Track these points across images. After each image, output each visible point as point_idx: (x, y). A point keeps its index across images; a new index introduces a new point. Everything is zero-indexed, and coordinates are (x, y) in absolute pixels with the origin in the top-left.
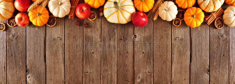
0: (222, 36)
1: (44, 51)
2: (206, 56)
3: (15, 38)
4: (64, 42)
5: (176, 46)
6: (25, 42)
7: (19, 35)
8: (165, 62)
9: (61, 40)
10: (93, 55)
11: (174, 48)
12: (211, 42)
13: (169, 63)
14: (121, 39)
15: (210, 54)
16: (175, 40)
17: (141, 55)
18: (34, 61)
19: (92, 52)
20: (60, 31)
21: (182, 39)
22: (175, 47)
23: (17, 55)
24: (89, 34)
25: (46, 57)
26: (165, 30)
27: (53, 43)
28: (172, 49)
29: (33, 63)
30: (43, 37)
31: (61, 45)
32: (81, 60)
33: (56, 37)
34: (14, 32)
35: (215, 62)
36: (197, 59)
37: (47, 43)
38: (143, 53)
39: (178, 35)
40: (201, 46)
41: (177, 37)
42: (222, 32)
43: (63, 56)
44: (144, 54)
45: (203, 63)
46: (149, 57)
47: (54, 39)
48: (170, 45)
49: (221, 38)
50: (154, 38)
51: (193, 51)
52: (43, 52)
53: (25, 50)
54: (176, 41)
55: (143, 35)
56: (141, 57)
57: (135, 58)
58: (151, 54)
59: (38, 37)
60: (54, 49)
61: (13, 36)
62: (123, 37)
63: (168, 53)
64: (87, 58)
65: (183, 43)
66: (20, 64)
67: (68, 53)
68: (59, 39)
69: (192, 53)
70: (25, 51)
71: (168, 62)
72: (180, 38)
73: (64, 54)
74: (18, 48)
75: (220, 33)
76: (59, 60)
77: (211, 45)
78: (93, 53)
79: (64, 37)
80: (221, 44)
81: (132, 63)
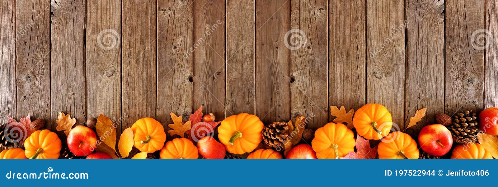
0: (28, 78)
1: (408, 51)
2: (57, 40)
3: (468, 78)
4: (368, 69)
5: (112, 60)
6: (447, 69)
7: (459, 82)
8: (134, 30)
9: (374, 73)
10: (310, 44)
11: (117, 56)
12: (49, 67)
13: (126, 27)
14: (218, 74)
15: (49, 45)
16: (114, 71)
17: (180, 43)
18: (429, 31)
19: (311, 50)
20: (376, 89)
21: (102, 72)
22: (115, 58)
23: (465, 43)
24: (316, 84)
25: (404, 39)
26: (133, 89)
27: (391, 67)
28: (120, 54)
29: (431, 28)
30: (410, 80)
31: (374, 64)
32: (333, 34)
33: (384, 78)
34: (469, 88)
35: (41, 31)
36: (73, 35)
37: (402, 66)
38: (175, 47)
39: (109, 80)
40: (65, 60)
41: (111, 78)
42: (29, 84)
43: (369, 42)
44: (174, 44)
45: (63, 28)
46: (164, 39)
47: (387, 74)
48: (124, 61)
49: (30, 75)
50: (155, 75)
51: (82, 51)
52: (410, 50)
53: (447, 54)
54: (113, 69)
55: (175, 81)
56: (180, 40)
57: (191, 36)
58: (160, 45)
59: (420, 78)
60: (388, 55)
61: (470, 81)
62: (214, 78)
63: (128, 47)
64: (321, 37)
65: (99, 66)
66: (457, 27)
67: (359, 47)
68: (378, 75)
69: (82, 46)
70: (447, 51)
71: (128, 30)
72: (105, 75)
73: (368, 45)
74: (462, 56)
75: (33, 83)
76: (378, 34)
77: (48, 62)
78: (309, 47)
79: (368, 78)
80: (30, 63)
81: (197, 27)
